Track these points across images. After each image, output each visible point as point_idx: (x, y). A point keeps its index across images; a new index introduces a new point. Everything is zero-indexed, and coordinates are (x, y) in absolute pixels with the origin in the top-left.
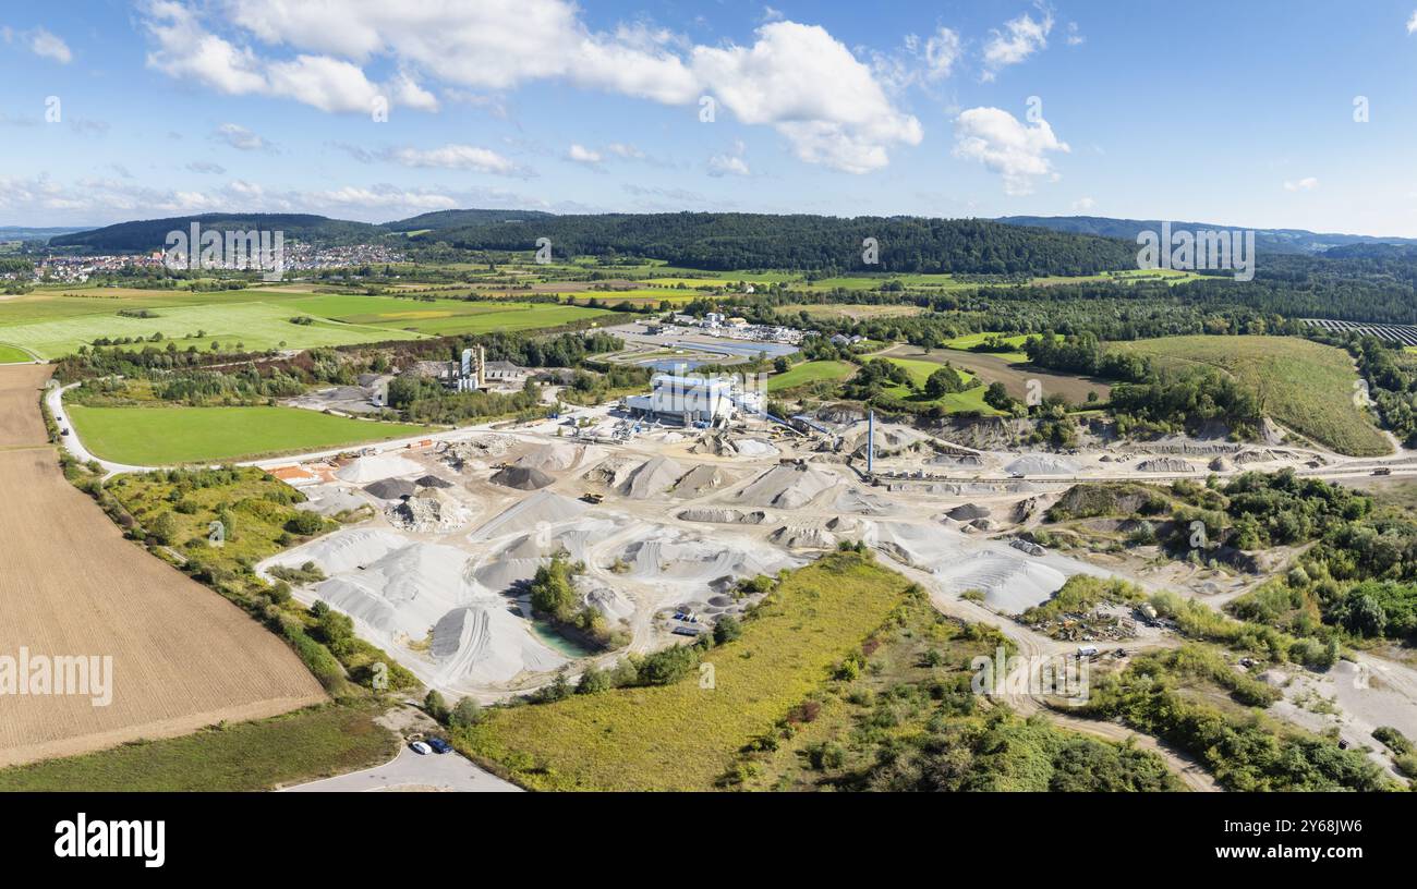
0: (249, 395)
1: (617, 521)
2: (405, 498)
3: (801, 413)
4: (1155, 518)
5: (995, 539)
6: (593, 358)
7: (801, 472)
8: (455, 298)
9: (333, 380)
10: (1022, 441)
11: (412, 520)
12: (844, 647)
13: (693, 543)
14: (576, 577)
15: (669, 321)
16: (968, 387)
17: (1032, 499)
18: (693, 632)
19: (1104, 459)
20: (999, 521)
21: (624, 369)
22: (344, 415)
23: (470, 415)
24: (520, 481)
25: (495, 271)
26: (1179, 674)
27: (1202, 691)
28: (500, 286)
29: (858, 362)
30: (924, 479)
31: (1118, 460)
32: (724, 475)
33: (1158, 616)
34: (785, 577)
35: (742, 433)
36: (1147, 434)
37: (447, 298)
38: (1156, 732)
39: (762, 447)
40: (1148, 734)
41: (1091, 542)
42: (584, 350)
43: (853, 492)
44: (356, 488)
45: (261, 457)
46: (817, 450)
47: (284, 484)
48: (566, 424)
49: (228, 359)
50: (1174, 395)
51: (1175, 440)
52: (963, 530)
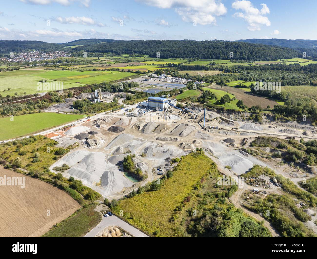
0: (32, 110)
1: (142, 141)
2: (87, 139)
3: (186, 107)
4: (281, 150)
5: (236, 149)
6: (131, 89)
7: (186, 126)
8: (89, 70)
9: (57, 101)
10: (246, 119)
11: (89, 146)
12: (196, 180)
13: (160, 147)
14: (133, 159)
15: (150, 76)
16: (232, 100)
17: (247, 138)
18: (162, 174)
19: (269, 127)
20: (237, 144)
21: (139, 93)
22: (63, 113)
23: (100, 110)
24: (116, 130)
25: (100, 60)
26: (280, 204)
27: (285, 211)
28: (102, 65)
29: (202, 90)
30: (218, 129)
31: (274, 127)
32: (167, 126)
33: (277, 182)
34: (183, 158)
35: (171, 113)
36: (284, 120)
37: (87, 70)
38: (270, 221)
39: (177, 117)
40: (268, 221)
41: (262, 154)
42: (128, 87)
43: (199, 132)
44: (72, 137)
45: (41, 131)
46: (191, 118)
47: (51, 139)
48: (126, 111)
49: (22, 98)
50: (294, 109)
51: (292, 123)
52: (227, 146)
